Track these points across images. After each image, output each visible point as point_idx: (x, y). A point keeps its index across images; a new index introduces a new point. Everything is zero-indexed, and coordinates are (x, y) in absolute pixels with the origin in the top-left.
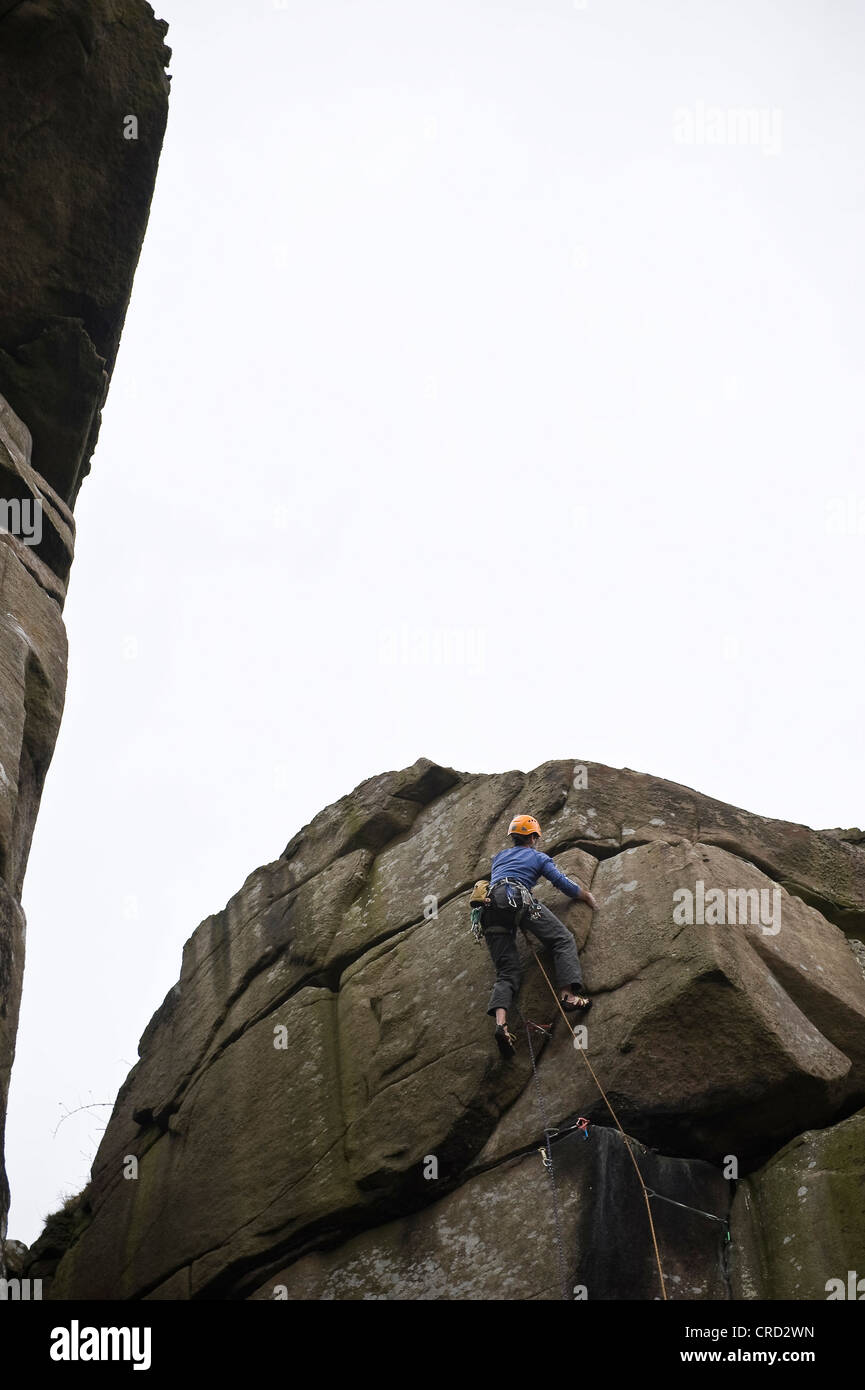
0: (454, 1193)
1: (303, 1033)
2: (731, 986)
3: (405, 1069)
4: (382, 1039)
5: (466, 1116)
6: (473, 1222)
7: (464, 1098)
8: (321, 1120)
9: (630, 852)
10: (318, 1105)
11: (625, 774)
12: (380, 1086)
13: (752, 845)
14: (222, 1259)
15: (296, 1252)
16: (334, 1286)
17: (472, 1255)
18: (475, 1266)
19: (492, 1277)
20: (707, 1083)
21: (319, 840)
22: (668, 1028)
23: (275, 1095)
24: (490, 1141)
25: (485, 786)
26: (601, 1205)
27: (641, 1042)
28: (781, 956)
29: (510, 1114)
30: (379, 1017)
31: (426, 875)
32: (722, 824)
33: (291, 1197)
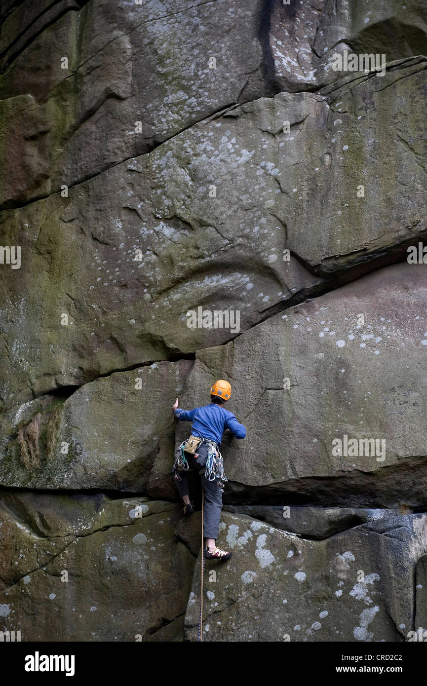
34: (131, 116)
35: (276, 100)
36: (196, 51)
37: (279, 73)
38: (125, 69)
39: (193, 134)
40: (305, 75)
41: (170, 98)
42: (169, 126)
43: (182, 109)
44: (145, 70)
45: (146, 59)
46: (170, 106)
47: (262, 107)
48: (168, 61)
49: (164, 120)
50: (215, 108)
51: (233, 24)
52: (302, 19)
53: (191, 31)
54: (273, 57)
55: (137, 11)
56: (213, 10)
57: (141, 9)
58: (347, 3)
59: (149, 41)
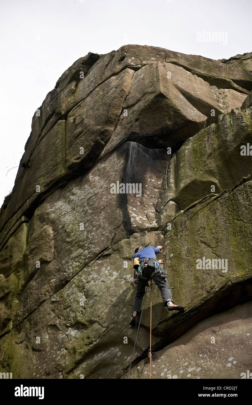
1: (58, 133)
2: (166, 98)
3: (81, 136)
4: (75, 129)
5: (94, 145)
6: (98, 173)
7: (94, 140)
8: (60, 154)
9: (144, 67)
10: (60, 150)
11: (145, 47)
12: (74, 142)
13: (182, 62)
14: (37, 194)
15: (54, 189)
16: (63, 196)
18: (97, 184)
19: (101, 185)
20: (160, 127)
21: (63, 80)
22: (149, 112)
23: (50, 150)
24: (103, 151)
25: (106, 56)
26: (129, 162)
27: (141, 117)
28: (185, 90)
29: (108, 143)
30: (75, 123)
31: (90, 84)
32: (173, 57)
33: (52, 175)
34: (54, 271)
35: (131, 239)
37: (134, 225)
38: (50, 245)
39: (86, 271)
40: (151, 224)
41: (74, 255)
42: (73, 270)
43: (80, 258)
44: (60, 243)
45: (61, 237)
46: (74, 259)
47: (123, 244)
48: (72, 234)
49: (71, 268)
50: (97, 252)
51: (106, 204)
52: (148, 195)
53: (84, 215)
54: (130, 217)
55: (56, 212)
56: (95, 200)
57: (58, 211)
58: (173, 181)
59: (62, 226)
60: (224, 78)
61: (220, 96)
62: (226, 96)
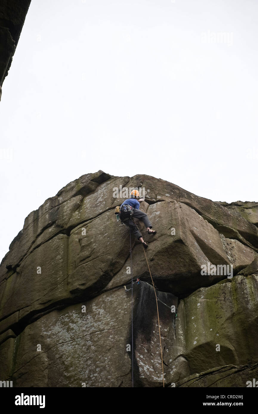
0: (98, 297)
1: (58, 247)
2: (184, 244)
3: (87, 260)
4: (81, 251)
5: (103, 275)
6: (103, 305)
7: (104, 270)
8: (61, 273)
9: (159, 203)
10: (61, 268)
11: (159, 180)
12: (79, 264)
13: (195, 204)
14: (29, 310)
15: (50, 310)
16: (61, 320)
17: (102, 315)
18: (102, 318)
19: (107, 321)
20: (174, 272)
21: (68, 191)
22: (165, 255)
23: (48, 264)
24: (110, 283)
25: (118, 180)
26: (140, 304)
27: (156, 258)
28: (200, 237)
29: (116, 276)
30: (81, 245)
31: (98, 204)
32: (187, 197)
33: (50, 294)
36: (89, 362)
37: (142, 376)
38: (43, 374)
40: (159, 377)
44: (56, 374)
45: (57, 368)
48: (71, 368)
51: (112, 345)
52: (155, 342)
53: (86, 349)
54: (138, 365)
55: (52, 338)
56: (100, 337)
57: (55, 336)
58: (182, 332)
59: (59, 356)
60: (231, 227)
61: (228, 246)
62: (233, 248)
